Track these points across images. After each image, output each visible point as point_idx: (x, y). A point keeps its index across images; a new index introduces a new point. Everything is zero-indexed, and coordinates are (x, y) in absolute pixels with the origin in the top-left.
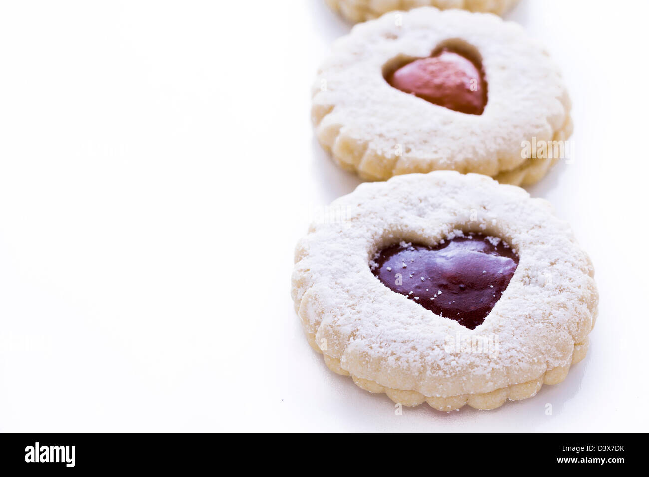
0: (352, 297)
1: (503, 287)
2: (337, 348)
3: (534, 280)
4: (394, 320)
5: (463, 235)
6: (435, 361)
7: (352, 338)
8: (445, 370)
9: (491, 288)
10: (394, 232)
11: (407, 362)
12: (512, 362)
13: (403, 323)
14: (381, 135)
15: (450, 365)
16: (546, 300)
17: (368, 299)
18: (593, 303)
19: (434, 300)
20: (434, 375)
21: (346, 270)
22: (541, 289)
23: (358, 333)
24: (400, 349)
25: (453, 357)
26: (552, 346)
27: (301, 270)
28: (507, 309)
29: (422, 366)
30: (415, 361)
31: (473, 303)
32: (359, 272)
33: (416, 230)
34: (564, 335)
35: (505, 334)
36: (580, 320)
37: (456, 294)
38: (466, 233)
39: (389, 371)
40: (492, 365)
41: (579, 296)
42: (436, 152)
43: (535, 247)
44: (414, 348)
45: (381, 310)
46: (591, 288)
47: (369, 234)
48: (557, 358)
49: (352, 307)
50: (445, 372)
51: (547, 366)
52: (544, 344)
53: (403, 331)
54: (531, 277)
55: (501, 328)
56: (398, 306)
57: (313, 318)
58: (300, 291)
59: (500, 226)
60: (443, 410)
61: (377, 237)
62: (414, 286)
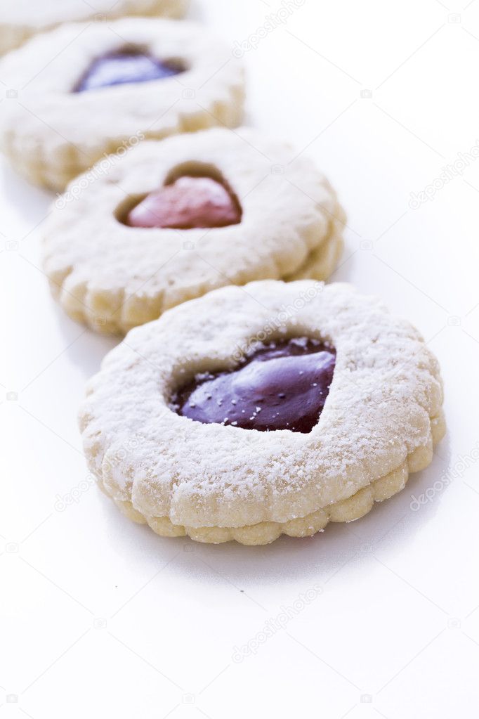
0: (160, 442)
1: (328, 381)
2: (160, 503)
3: (360, 363)
4: (216, 450)
5: (263, 347)
6: (279, 477)
7: (174, 485)
8: (293, 483)
9: (315, 387)
10: (184, 366)
11: (247, 489)
12: (366, 452)
13: (227, 450)
14: (136, 277)
15: (297, 476)
16: (381, 377)
17: (179, 439)
18: (435, 368)
19: (254, 419)
20: (283, 493)
21: (143, 418)
22: (371, 369)
23: (179, 477)
24: (234, 478)
25: (297, 467)
26: (404, 423)
27: (92, 436)
28: (341, 400)
29: (266, 488)
30: (255, 485)
31: (300, 408)
32: (158, 416)
33: (209, 356)
34: (414, 408)
35: (347, 425)
36: (427, 388)
37: (277, 405)
38: (266, 343)
39: (229, 506)
40: (345, 461)
41: (417, 364)
42: (203, 275)
43: (349, 330)
44: (249, 472)
45: (198, 444)
46: (428, 353)
47: (157, 375)
48: (415, 436)
49: (164, 452)
50: (294, 486)
51: (408, 447)
52: (396, 423)
53: (230, 457)
54: (356, 362)
55: (341, 421)
56: (216, 435)
57: (122, 481)
58: (97, 459)
59: (301, 323)
60: (305, 535)
61: (168, 377)
62: (226, 412)
